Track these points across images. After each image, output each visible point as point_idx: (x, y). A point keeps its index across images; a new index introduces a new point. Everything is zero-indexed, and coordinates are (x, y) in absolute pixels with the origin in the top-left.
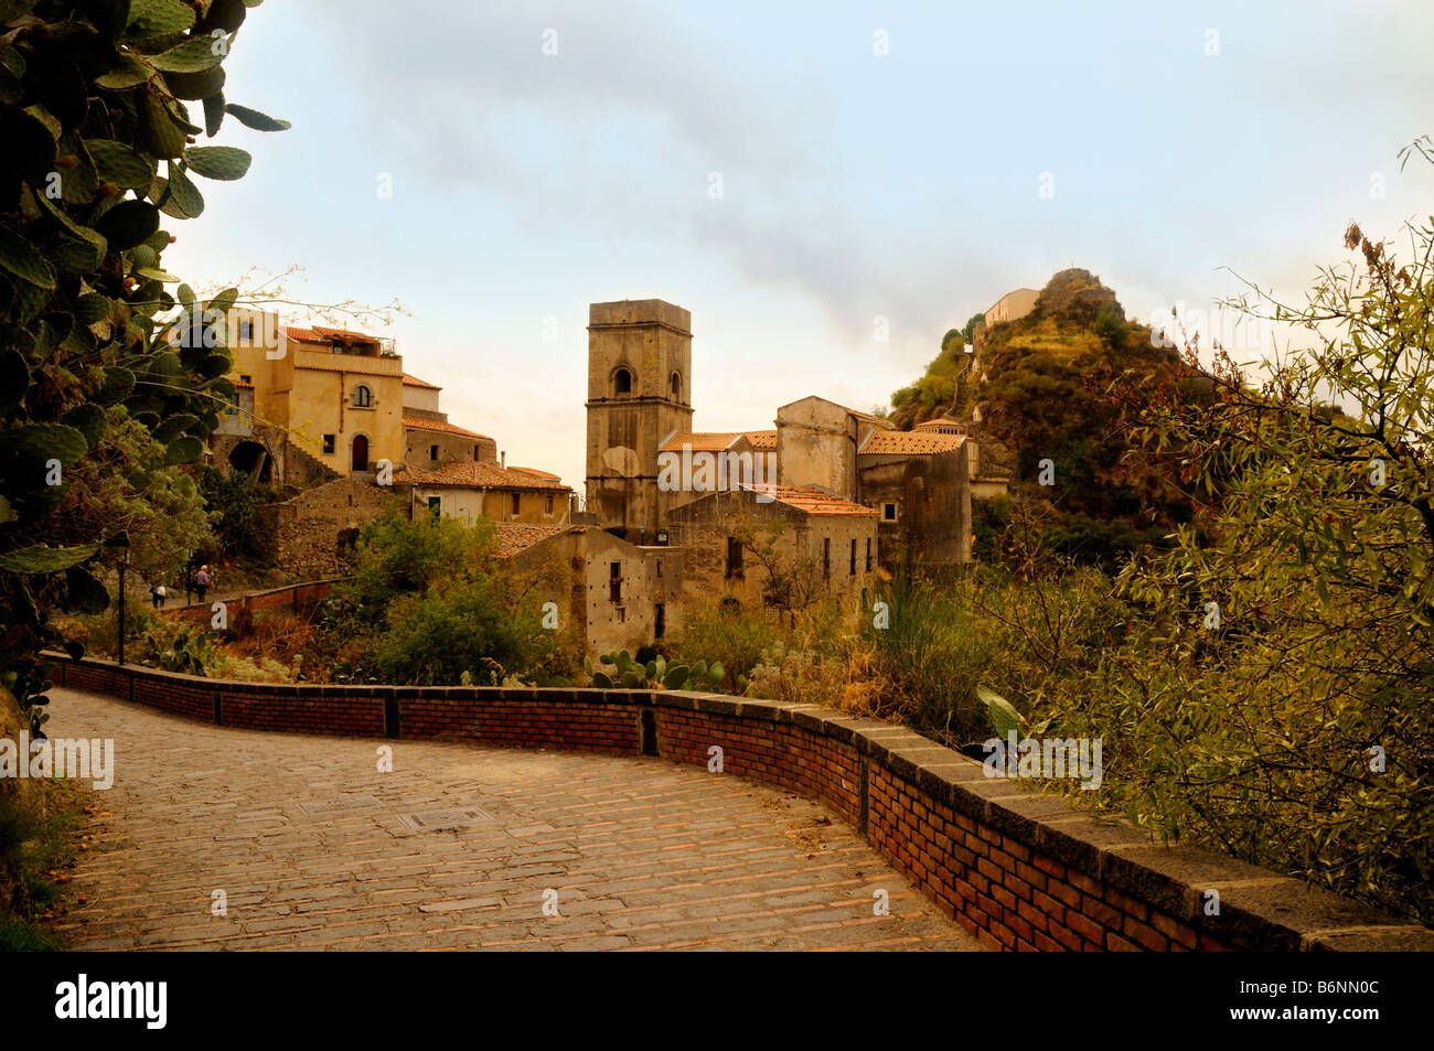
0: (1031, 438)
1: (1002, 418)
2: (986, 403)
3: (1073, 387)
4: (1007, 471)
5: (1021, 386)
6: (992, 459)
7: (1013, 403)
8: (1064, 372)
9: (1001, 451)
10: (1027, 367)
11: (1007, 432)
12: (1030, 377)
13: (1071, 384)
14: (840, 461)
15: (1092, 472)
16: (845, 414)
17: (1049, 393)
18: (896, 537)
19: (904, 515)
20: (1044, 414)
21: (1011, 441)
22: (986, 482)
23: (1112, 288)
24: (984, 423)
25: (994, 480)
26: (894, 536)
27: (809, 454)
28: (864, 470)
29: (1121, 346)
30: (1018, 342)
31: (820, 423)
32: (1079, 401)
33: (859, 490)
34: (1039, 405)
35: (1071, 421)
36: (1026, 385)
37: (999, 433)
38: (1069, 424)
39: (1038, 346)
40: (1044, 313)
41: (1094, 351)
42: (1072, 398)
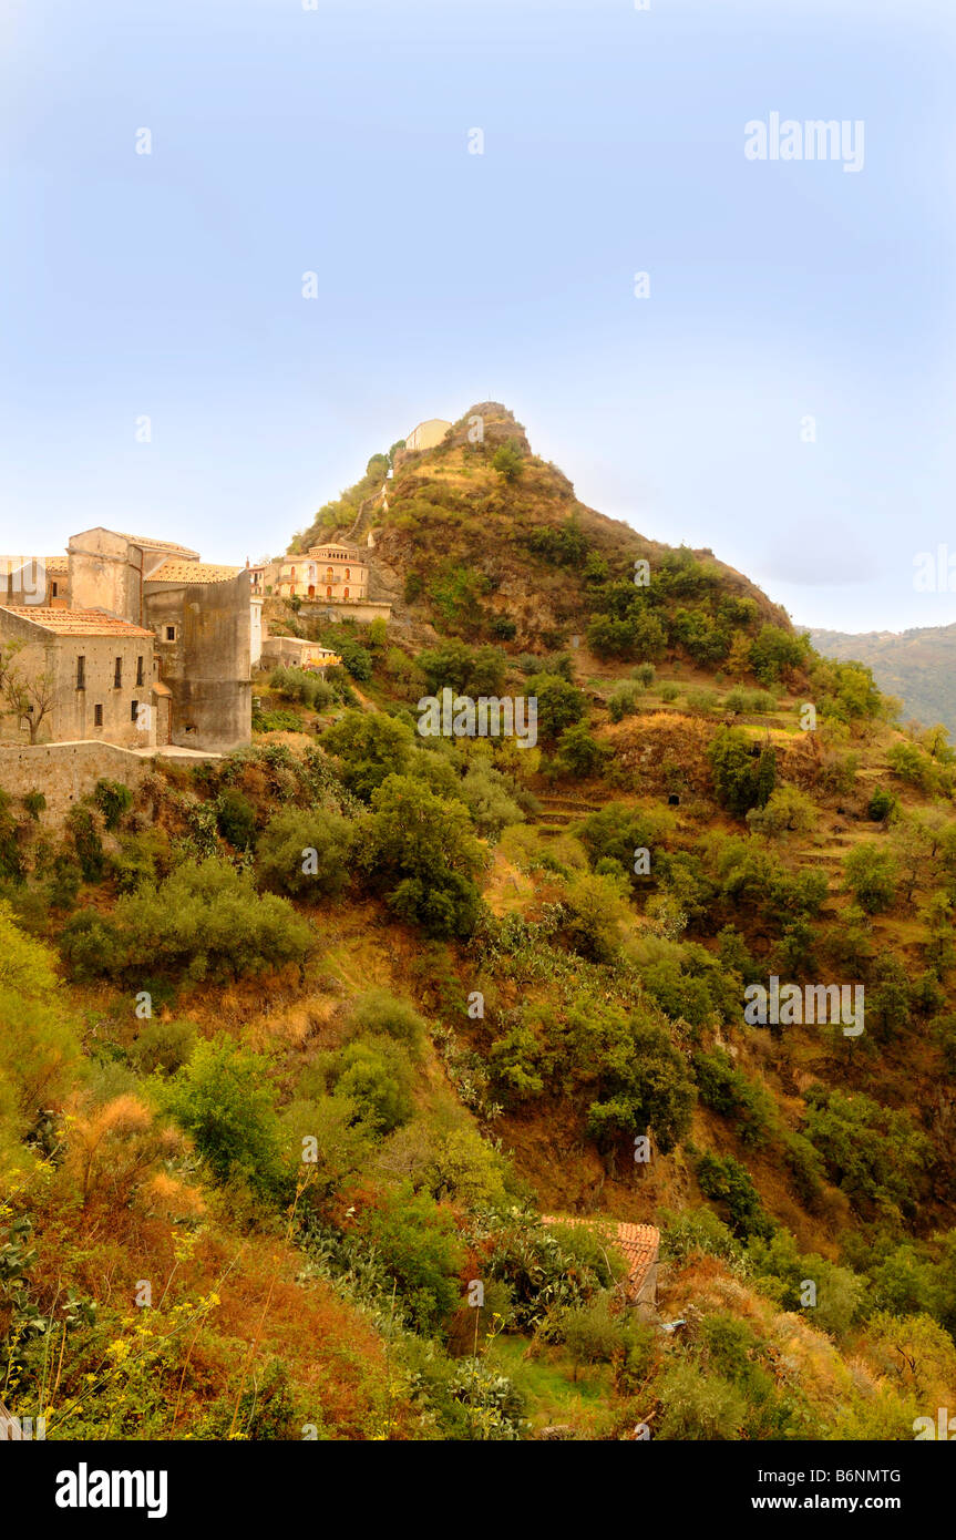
0: (418, 565)
1: (393, 545)
2: (380, 529)
3: (462, 519)
4: (394, 596)
5: (413, 516)
6: (380, 584)
7: (404, 531)
8: (456, 504)
9: (390, 577)
10: (423, 497)
11: (396, 558)
12: (422, 507)
13: (459, 516)
14: (121, 587)
15: (474, 600)
16: (126, 545)
17: (439, 523)
18: (174, 656)
19: (182, 637)
20: (433, 542)
21: (399, 568)
22: (368, 606)
23: (523, 425)
24: (377, 548)
25: (376, 604)
26: (173, 655)
27: (95, 580)
28: (148, 596)
29: (517, 481)
30: (424, 471)
31: (105, 553)
32: (467, 533)
33: (144, 614)
34: (429, 535)
35: (457, 551)
36: (418, 514)
37: (390, 559)
38: (455, 554)
39: (440, 477)
40: (454, 444)
41: (490, 484)
42: (459, 529)
